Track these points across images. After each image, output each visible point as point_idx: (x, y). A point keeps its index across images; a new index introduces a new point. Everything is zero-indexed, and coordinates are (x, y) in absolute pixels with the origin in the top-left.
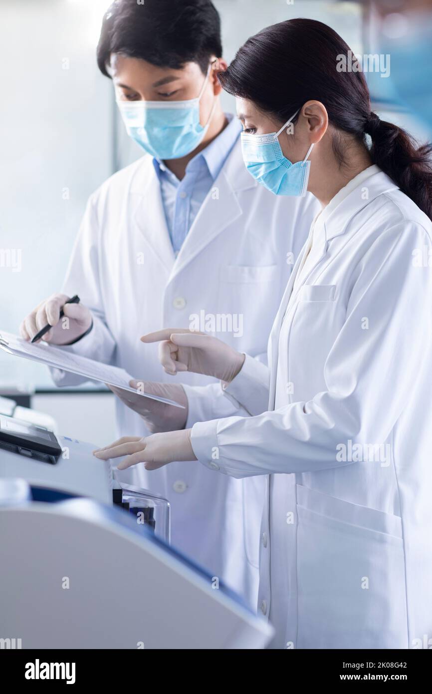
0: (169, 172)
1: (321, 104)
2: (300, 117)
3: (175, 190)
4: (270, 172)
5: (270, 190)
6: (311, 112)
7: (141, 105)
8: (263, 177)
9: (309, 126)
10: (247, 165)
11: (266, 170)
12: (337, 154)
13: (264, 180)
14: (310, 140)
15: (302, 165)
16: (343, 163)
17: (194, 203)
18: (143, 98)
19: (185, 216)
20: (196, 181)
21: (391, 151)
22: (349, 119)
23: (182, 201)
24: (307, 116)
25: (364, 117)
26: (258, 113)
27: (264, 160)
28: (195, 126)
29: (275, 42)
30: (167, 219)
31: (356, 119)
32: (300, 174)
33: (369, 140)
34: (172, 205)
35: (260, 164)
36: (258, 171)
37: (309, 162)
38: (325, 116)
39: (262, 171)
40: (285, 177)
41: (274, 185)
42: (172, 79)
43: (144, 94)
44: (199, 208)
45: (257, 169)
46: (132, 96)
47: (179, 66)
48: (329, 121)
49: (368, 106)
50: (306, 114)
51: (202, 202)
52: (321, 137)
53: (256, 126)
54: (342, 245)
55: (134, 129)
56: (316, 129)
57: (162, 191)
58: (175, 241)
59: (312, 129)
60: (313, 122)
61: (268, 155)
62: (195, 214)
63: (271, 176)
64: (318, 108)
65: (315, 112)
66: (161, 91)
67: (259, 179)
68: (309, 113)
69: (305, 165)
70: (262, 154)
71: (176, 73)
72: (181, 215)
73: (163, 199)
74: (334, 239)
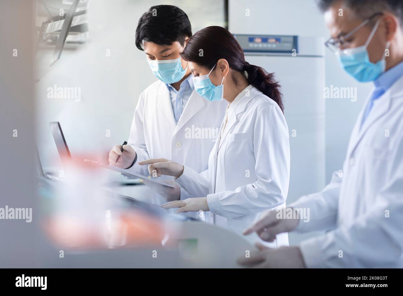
0: (172, 87)
1: (225, 60)
2: (217, 67)
3: (175, 94)
4: (207, 92)
5: (208, 99)
6: (221, 64)
7: (156, 62)
8: (204, 94)
9: (221, 70)
10: (196, 91)
11: (205, 91)
12: (235, 81)
13: (205, 95)
14: (222, 76)
15: (220, 87)
16: (237, 84)
17: (184, 100)
18: (157, 59)
19: (180, 106)
20: (185, 90)
21: (256, 76)
22: (238, 65)
23: (178, 99)
24: (220, 66)
25: (243, 63)
26: (198, 68)
27: (204, 86)
28: (180, 69)
29: (203, 37)
30: (173, 107)
31: (240, 65)
32: (220, 91)
33: (246, 74)
34: (175, 101)
35: (202, 89)
36: (201, 92)
37: (223, 85)
38: (228, 65)
39: (204, 92)
40: (214, 93)
41: (209, 97)
42: (167, 50)
43: (157, 57)
44: (186, 103)
45: (202, 91)
46: (152, 58)
47: (170, 43)
48: (229, 67)
49: (244, 59)
50: (219, 65)
51: (187, 100)
52: (227, 74)
53: (199, 73)
54: (243, 116)
55: (155, 72)
56: (224, 71)
57: (170, 94)
58: (176, 117)
59: (222, 71)
60: (223, 68)
61: (205, 84)
62: (185, 106)
63: (208, 93)
64: (224, 62)
65: (223, 64)
66: (164, 55)
67: (203, 95)
68: (220, 64)
69: (221, 87)
70: (203, 84)
71: (169, 47)
72: (178, 105)
73: (171, 98)
74: (239, 115)
